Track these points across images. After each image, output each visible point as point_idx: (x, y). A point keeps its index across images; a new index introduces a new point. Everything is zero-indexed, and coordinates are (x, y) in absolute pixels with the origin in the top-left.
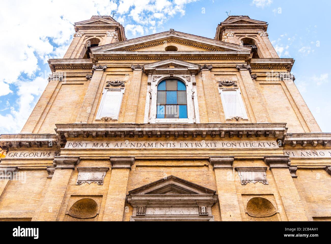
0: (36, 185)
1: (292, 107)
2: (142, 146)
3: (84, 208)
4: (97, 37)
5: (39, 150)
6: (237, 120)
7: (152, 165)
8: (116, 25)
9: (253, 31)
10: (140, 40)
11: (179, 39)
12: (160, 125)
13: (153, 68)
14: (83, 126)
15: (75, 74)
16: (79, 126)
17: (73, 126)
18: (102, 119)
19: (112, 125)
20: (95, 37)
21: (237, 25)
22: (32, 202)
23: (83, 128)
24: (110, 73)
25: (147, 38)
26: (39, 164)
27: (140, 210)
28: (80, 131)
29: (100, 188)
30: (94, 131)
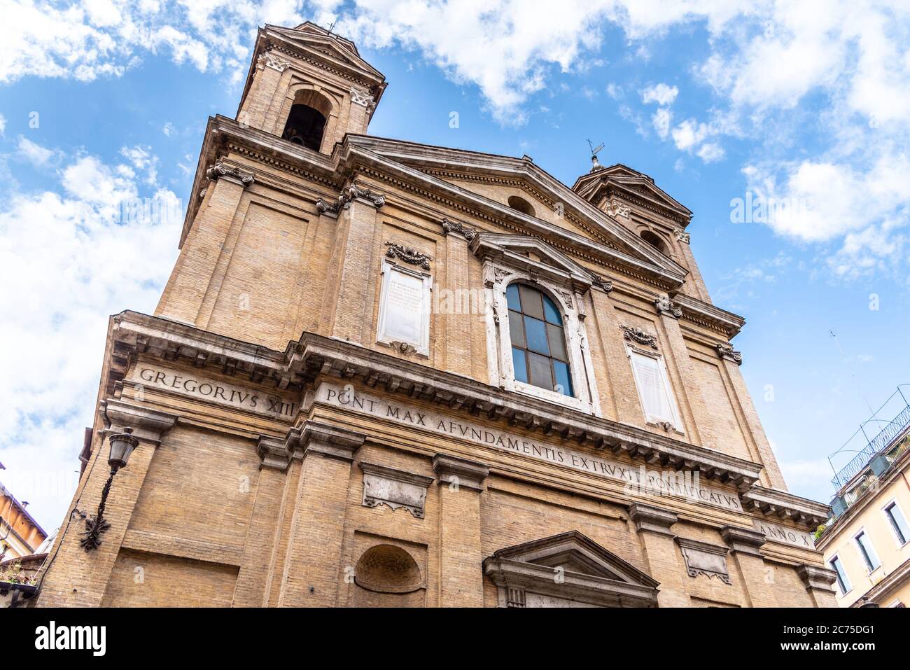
0: (230, 479)
1: (739, 425)
2: (496, 442)
3: (375, 566)
4: (323, 93)
5: (224, 381)
6: (666, 430)
7: (520, 494)
8: (374, 78)
9: (663, 221)
10: (460, 156)
11: (539, 187)
12: (542, 405)
13: (499, 246)
14: (371, 357)
15: (286, 185)
16: (363, 355)
17: (349, 348)
18: (392, 344)
19: (440, 375)
20: (317, 89)
21: (637, 194)
22: (227, 523)
23: (371, 360)
24: (391, 221)
25: (475, 158)
26: (232, 421)
27: (514, 596)
28: (363, 367)
29: (419, 527)
30: (396, 377)
